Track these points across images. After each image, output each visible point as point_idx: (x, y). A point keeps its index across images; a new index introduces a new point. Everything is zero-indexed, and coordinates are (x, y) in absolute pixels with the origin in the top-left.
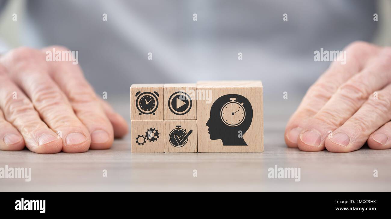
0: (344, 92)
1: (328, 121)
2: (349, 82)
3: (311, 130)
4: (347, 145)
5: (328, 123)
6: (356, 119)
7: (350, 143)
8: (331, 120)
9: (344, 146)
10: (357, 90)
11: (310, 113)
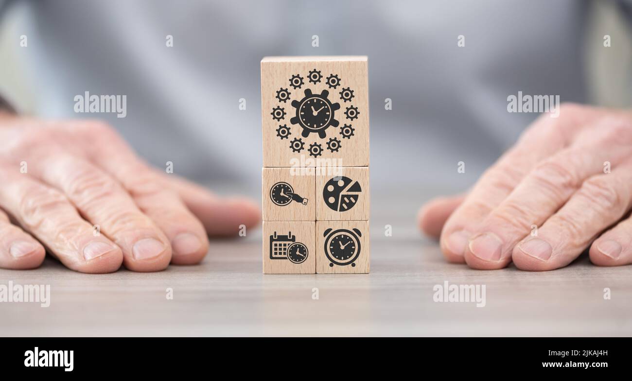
0: (541, 173)
1: (514, 221)
2: (551, 159)
3: (486, 235)
4: (547, 259)
5: (514, 225)
6: (562, 219)
7: (551, 257)
8: (520, 219)
9: (543, 260)
10: (563, 172)
11: (483, 210)
